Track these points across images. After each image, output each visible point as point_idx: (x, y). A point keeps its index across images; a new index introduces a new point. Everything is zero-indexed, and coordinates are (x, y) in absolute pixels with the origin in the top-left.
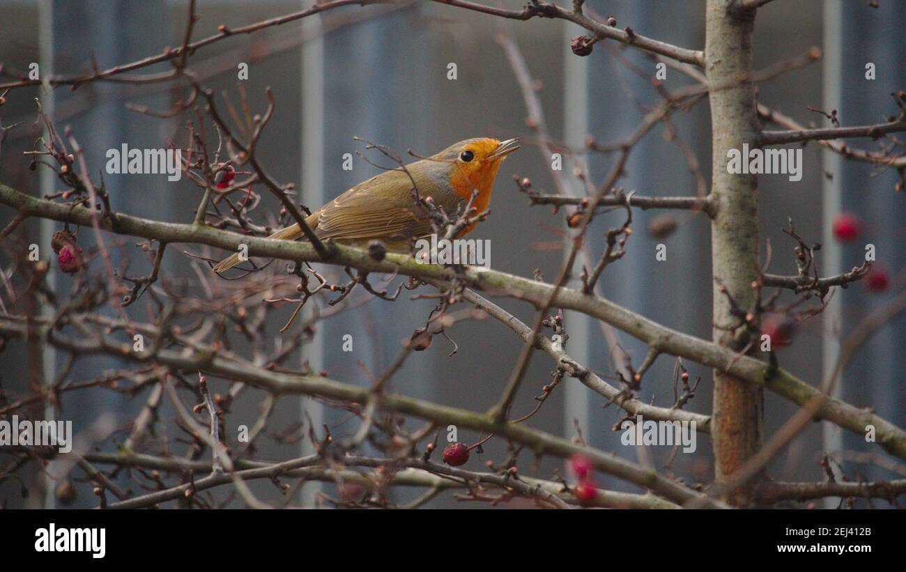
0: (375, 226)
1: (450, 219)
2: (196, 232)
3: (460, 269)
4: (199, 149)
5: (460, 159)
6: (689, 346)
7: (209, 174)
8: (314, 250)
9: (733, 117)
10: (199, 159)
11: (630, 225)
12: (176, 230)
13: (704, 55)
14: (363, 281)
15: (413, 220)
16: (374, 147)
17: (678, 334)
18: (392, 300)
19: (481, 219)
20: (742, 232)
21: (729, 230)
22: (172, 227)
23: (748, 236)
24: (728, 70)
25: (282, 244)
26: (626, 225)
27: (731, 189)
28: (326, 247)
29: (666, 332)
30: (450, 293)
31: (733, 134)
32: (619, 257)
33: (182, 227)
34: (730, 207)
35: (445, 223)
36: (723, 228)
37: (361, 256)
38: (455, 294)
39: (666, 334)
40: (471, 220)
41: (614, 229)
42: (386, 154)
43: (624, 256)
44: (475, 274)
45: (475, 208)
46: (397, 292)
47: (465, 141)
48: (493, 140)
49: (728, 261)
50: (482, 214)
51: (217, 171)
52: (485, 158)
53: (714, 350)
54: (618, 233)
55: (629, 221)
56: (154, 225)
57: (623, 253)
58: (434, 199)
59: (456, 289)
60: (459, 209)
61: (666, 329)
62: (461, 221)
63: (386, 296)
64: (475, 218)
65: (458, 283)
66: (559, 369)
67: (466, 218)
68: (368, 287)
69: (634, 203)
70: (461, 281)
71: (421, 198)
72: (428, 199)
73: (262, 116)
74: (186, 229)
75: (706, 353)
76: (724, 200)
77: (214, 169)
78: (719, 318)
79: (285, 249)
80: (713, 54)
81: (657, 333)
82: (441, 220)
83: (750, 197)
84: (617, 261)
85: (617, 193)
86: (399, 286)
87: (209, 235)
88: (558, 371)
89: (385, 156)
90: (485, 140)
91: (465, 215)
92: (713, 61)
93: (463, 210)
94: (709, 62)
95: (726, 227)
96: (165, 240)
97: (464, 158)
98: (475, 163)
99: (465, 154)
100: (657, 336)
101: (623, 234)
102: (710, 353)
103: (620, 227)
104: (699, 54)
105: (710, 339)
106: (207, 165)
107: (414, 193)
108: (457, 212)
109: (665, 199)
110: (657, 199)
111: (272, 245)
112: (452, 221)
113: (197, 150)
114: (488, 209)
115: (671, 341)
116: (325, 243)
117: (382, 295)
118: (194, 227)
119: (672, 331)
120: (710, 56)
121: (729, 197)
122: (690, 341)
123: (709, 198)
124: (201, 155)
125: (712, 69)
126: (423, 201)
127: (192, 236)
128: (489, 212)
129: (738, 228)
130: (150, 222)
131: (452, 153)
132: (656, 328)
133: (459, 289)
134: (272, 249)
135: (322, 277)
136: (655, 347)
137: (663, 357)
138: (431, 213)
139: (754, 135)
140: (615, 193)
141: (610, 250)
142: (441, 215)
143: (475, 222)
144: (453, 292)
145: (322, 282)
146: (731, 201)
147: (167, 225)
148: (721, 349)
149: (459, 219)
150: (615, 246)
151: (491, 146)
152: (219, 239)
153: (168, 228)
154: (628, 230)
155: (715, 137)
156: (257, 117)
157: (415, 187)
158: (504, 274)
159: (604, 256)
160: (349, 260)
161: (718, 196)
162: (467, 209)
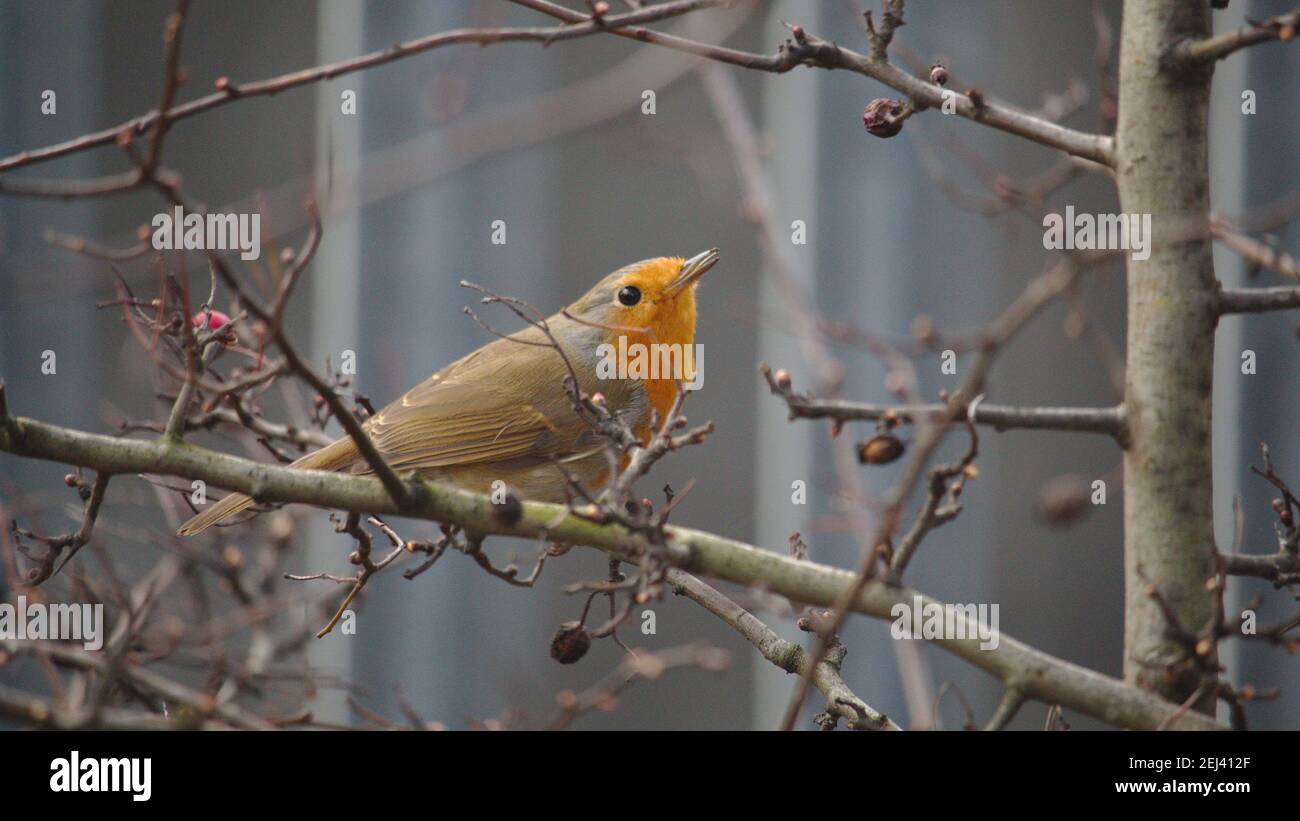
0: (476, 441)
1: (636, 436)
2: (166, 456)
3: (656, 537)
4: (175, 301)
5: (617, 303)
6: (1082, 687)
7: (194, 348)
8: (385, 492)
9: (1168, 263)
10: (174, 319)
11: (975, 461)
12: (129, 451)
13: (1114, 145)
14: (474, 551)
15: (544, 428)
16: (498, 300)
17: (1060, 663)
18: (527, 584)
19: (696, 440)
20: (1181, 477)
21: (1158, 471)
22: (120, 446)
23: (1192, 484)
24: (1161, 173)
25: (325, 480)
26: (967, 461)
27: (1162, 397)
28: (408, 487)
29: (1035, 659)
30: (639, 582)
31: (1167, 294)
32: (950, 516)
33: (139, 445)
34: (1159, 430)
35: (627, 443)
36: (1146, 467)
37: (472, 505)
38: (648, 585)
39: (1036, 665)
40: (677, 440)
41: (943, 467)
42: (520, 314)
43: (960, 517)
44: (684, 543)
45: (683, 418)
46: (536, 569)
47: (622, 270)
48: (672, 260)
49: (1156, 529)
50: (698, 430)
51: (208, 341)
52: (660, 293)
53: (1128, 697)
54: (951, 474)
55: (973, 454)
56: (87, 442)
57: (959, 510)
58: (606, 398)
59: (649, 574)
60: (654, 419)
61: (1038, 654)
62: (657, 442)
63: (517, 578)
64: (685, 437)
65: (654, 563)
66: (829, 712)
67: (667, 437)
68: (483, 561)
69: (981, 418)
70: (660, 561)
71: (583, 396)
72: (597, 398)
73: (297, 251)
74: (148, 450)
75: (1112, 701)
76: (1149, 416)
77: (202, 338)
78: (1137, 634)
79: (332, 489)
80: (1132, 145)
81: (1022, 661)
82: (619, 438)
83: (1197, 411)
84: (948, 525)
85: (951, 398)
86: (540, 558)
87: (190, 462)
88: (828, 716)
89: (519, 317)
90: (659, 262)
91: (664, 431)
92: (1132, 156)
93: (661, 419)
94: (1125, 159)
95: (1151, 466)
96: (109, 469)
97: (624, 299)
98: (646, 306)
99: (626, 291)
100: (1021, 668)
101: (960, 478)
102: (1120, 703)
103: (955, 465)
104: (1106, 142)
105: (1118, 674)
106: (189, 329)
107: (571, 387)
108: (651, 426)
109: (1039, 411)
110: (1024, 412)
111: (308, 482)
112: (640, 440)
113: (170, 304)
114: (709, 423)
115: (1047, 677)
116: (406, 480)
117: (510, 577)
118: (162, 446)
119: (1048, 659)
120: (1126, 148)
121: (1159, 411)
122: (1083, 679)
123: (1120, 411)
124: (179, 313)
125: (1130, 171)
126: (586, 402)
127: (158, 463)
128: (711, 428)
129: (1174, 469)
130: (82, 435)
131: (602, 295)
132: (1019, 652)
133: (656, 576)
134: (306, 489)
135: (395, 536)
136: (1018, 687)
137: (1032, 705)
138: (601, 425)
139: (1206, 296)
140: (945, 399)
141: (934, 505)
142: (620, 429)
143: (683, 444)
144: (645, 580)
145: (395, 544)
146: (1161, 418)
147: (113, 440)
148: (1140, 696)
149: (652, 436)
150: (944, 498)
151: (669, 271)
152: (209, 469)
153: (115, 446)
154: (972, 470)
155: (1133, 299)
156: (287, 254)
157: (573, 376)
158: (735, 544)
159: (924, 513)
160: (450, 512)
161: (1137, 408)
162: (669, 420)
